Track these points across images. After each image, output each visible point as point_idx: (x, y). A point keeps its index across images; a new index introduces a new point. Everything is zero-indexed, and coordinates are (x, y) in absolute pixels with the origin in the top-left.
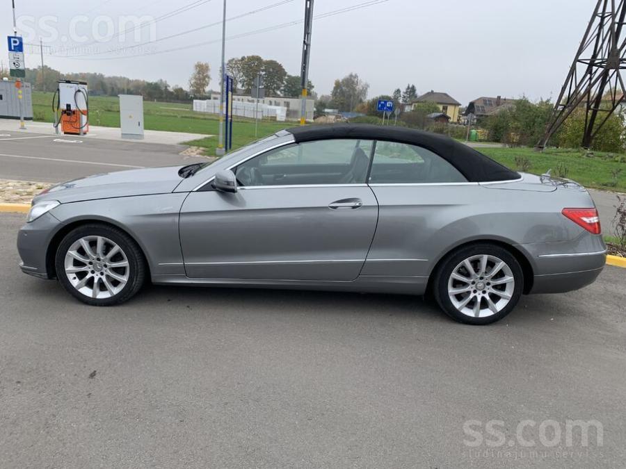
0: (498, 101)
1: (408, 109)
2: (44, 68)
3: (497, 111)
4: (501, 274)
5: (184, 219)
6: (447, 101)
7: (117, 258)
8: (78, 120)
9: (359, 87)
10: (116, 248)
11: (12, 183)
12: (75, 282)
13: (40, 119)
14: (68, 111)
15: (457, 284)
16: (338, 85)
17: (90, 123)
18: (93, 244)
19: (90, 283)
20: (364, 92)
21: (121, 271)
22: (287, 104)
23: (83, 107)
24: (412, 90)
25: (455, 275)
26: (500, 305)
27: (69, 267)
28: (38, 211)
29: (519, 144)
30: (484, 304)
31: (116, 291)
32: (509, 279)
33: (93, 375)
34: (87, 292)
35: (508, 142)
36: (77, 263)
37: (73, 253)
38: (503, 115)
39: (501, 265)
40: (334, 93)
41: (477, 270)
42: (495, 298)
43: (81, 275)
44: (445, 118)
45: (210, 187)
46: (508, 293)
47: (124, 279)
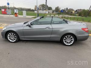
0: (81, 10)
1: (66, 11)
2: (14, 7)
3: (80, 11)
4: (72, 38)
5: (24, 30)
6: (72, 10)
7: (15, 36)
8: (17, 15)
9: (59, 8)
10: (15, 35)
11: (6, 24)
12: (9, 39)
13: (12, 14)
14: (16, 13)
15: (65, 40)
16: (56, 8)
17: (19, 15)
18: (11, 34)
19: (11, 40)
20: (60, 9)
21: (15, 38)
22: (48, 11)
23: (18, 13)
24: (67, 8)
25: (64, 38)
26: (72, 43)
27: (8, 37)
28: (4, 29)
29: (83, 16)
30: (69, 43)
31: (15, 41)
32: (73, 39)
33: (9, 53)
34: (11, 41)
35: (82, 16)
36: (9, 37)
37: (9, 35)
38: (81, 12)
39: (72, 37)
40: (55, 9)
41: (68, 38)
42: (71, 42)
43: (10, 38)
44: (72, 13)
45: (27, 26)
46: (73, 41)
47: (16, 39)
